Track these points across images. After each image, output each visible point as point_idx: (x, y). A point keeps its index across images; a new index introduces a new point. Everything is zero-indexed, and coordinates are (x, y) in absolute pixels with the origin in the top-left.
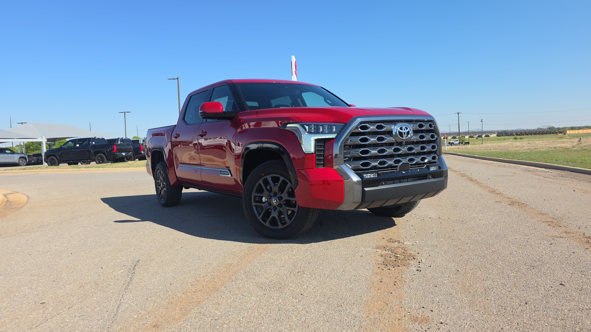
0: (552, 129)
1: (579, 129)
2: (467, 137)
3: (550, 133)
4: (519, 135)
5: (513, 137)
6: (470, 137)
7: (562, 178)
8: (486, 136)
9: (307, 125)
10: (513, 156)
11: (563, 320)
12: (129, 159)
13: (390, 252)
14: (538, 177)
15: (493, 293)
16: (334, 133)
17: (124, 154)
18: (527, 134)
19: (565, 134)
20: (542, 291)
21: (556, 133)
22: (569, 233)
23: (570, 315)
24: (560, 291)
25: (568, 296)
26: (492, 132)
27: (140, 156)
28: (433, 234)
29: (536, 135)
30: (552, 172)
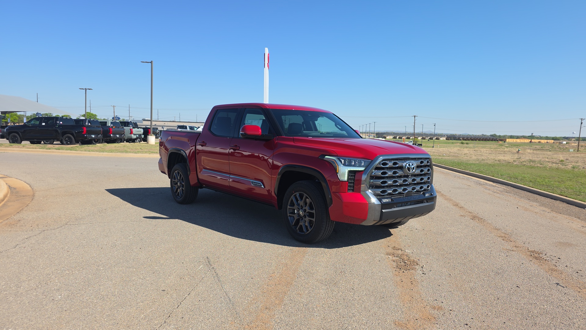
0: (494, 137)
1: (517, 138)
2: (420, 138)
3: (492, 140)
4: (466, 140)
5: (460, 141)
6: (423, 139)
7: (507, 194)
8: (436, 139)
9: (343, 159)
10: (465, 166)
11: (521, 310)
12: (97, 141)
13: (398, 258)
14: (488, 191)
15: (476, 291)
16: (363, 166)
17: (93, 136)
18: (473, 140)
19: (505, 142)
20: (506, 291)
21: (498, 140)
22: (518, 247)
23: (525, 307)
24: (517, 291)
25: (523, 295)
26: (442, 136)
27: (109, 139)
28: (423, 244)
29: (480, 141)
30: (498, 186)
